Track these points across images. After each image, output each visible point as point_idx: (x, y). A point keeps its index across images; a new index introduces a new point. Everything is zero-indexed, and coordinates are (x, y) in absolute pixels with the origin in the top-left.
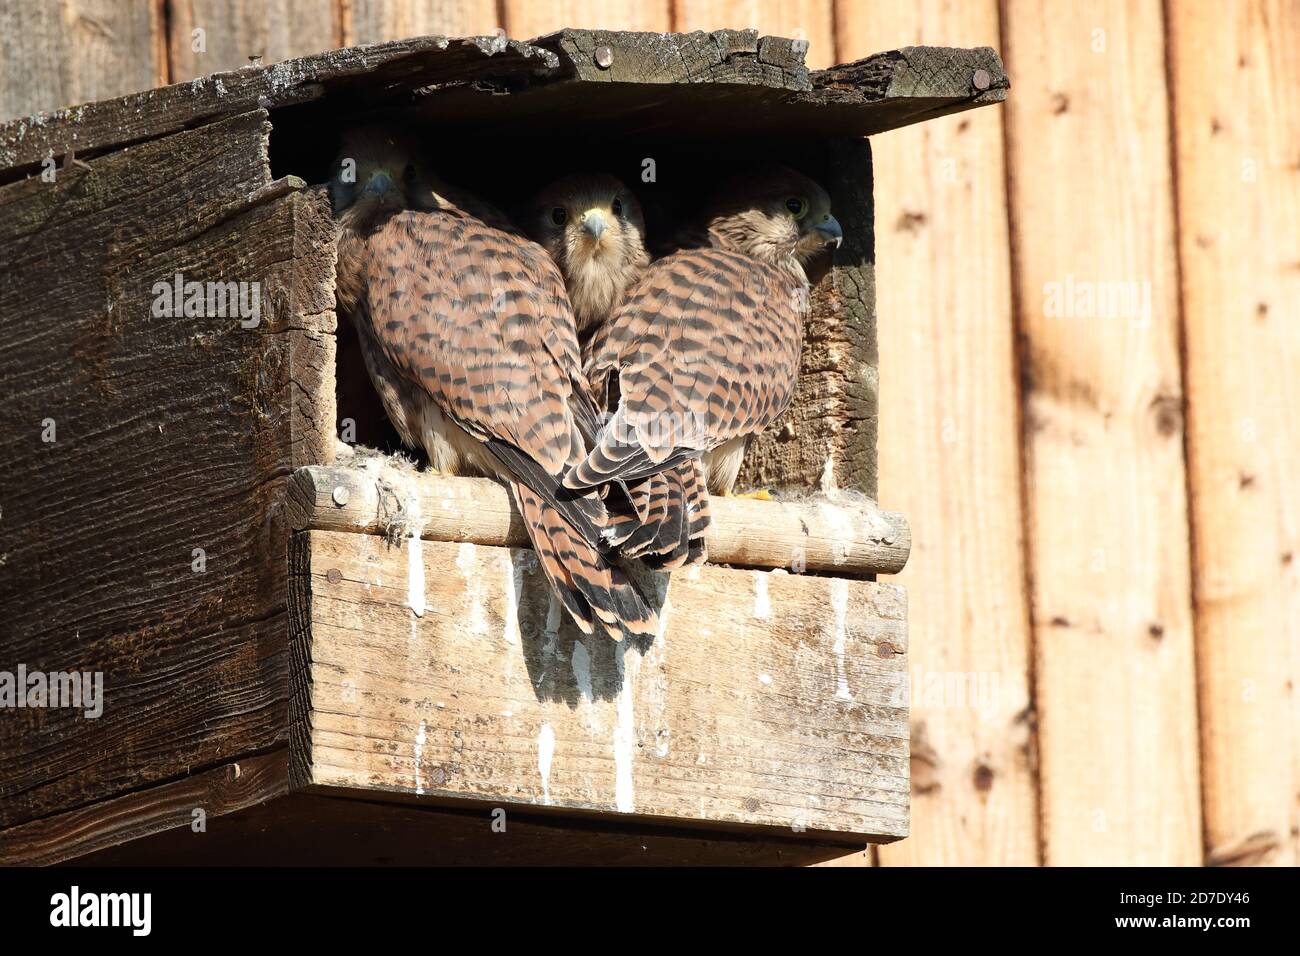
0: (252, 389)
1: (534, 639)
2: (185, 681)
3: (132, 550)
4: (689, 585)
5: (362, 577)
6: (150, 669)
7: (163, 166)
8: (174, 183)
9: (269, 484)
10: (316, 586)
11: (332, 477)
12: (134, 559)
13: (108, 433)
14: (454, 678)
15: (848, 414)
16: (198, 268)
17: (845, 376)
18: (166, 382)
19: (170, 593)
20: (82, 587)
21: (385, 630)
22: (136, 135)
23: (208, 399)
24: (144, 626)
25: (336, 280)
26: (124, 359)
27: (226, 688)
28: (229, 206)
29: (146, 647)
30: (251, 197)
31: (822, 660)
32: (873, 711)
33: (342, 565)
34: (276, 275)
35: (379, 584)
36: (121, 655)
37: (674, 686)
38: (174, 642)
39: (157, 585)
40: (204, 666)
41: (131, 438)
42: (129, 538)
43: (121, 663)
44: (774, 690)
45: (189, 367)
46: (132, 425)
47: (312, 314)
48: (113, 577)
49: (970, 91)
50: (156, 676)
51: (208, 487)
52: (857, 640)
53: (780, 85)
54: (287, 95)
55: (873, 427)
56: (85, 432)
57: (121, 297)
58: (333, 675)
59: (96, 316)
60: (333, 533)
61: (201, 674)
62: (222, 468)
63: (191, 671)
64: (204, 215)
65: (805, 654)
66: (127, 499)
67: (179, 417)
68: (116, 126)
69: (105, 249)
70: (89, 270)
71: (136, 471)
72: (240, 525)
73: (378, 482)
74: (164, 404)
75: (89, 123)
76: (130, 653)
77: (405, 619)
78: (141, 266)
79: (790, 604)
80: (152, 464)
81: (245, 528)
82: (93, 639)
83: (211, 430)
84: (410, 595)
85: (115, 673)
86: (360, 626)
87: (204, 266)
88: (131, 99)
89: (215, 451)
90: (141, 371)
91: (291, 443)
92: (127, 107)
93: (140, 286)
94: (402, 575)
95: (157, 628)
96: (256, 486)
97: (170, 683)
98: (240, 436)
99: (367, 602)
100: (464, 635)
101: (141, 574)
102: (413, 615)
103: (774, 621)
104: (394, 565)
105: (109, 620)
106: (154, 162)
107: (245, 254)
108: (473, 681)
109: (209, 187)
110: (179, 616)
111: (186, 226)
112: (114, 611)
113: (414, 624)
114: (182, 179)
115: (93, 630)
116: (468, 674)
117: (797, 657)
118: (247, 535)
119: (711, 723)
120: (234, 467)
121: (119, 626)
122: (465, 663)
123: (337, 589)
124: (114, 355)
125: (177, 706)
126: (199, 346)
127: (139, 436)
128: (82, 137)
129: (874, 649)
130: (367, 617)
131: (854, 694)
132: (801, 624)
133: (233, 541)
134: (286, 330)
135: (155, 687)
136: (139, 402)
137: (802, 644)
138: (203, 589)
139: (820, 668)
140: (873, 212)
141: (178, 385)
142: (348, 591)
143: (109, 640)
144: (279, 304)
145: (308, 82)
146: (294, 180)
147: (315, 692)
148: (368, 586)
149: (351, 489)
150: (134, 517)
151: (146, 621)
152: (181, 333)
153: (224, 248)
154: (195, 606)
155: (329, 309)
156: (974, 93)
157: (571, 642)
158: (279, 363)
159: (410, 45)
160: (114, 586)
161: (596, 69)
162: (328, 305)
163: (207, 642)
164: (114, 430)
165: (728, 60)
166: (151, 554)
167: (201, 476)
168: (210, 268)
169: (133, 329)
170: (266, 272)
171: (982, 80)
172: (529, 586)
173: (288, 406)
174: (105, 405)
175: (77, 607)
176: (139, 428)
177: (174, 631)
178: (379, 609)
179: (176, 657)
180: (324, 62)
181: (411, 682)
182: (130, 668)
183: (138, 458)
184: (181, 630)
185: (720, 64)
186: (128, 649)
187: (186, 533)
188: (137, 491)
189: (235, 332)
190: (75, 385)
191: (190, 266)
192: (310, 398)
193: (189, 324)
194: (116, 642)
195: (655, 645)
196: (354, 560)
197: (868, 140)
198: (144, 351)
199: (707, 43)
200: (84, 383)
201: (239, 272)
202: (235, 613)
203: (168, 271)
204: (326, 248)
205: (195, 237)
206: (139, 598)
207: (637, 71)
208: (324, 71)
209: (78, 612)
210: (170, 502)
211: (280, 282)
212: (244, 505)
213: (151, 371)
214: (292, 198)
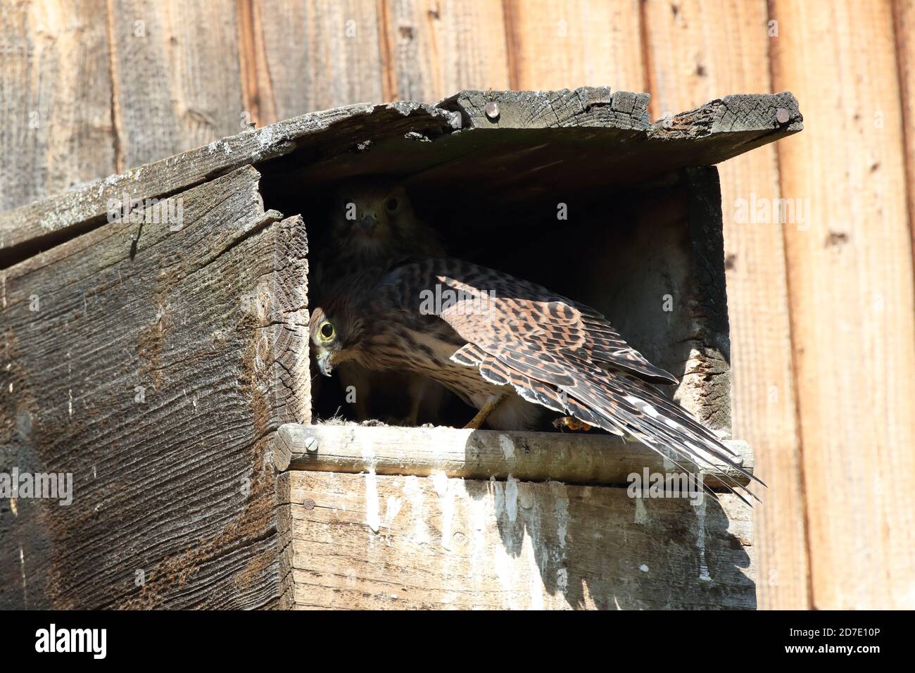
0: (251, 369)
1: (465, 545)
2: (216, 588)
3: (179, 494)
4: (583, 501)
5: (330, 504)
6: (195, 580)
7: (192, 210)
8: (199, 221)
9: (265, 438)
10: (296, 512)
11: (305, 431)
12: (181, 500)
13: (161, 409)
14: (404, 576)
15: (707, 370)
16: (216, 283)
17: (704, 343)
18: (197, 368)
19: (204, 523)
20: (149, 524)
21: (349, 542)
22: (175, 187)
23: (224, 379)
24: (189, 549)
25: (308, 286)
26: (170, 354)
27: (241, 592)
28: (234, 236)
29: (190, 566)
30: (247, 228)
31: (688, 553)
32: (728, 589)
33: (315, 496)
34: (265, 284)
35: (344, 508)
36: (175, 572)
37: (573, 576)
38: (208, 560)
39: (197, 518)
40: (228, 576)
41: (177, 411)
42: (177, 485)
43: (177, 578)
44: (651, 576)
45: (211, 356)
46: (178, 401)
47: (290, 311)
48: (168, 515)
49: (775, 124)
50: (197, 586)
51: (225, 444)
52: (714, 537)
53: (628, 127)
54: (271, 151)
55: (726, 379)
56: (148, 408)
57: (167, 308)
58: (310, 578)
59: (152, 324)
60: (307, 472)
61: (225, 583)
62: (235, 429)
63: (220, 580)
64: (220, 243)
65: (674, 548)
66: (175, 456)
67: (206, 393)
68: (160, 182)
69: (157, 274)
70: (147, 289)
71: (180, 435)
72: (247, 471)
74: (197, 384)
75: (144, 181)
76: (180, 570)
77: (365, 534)
78: (181, 284)
79: (662, 513)
80: (190, 430)
81: (250, 472)
82: (158, 561)
83: (226, 401)
84: (368, 516)
85: (172, 586)
86: (330, 540)
87: (220, 281)
88: (170, 161)
89: (229, 417)
90: (181, 361)
91: (276, 407)
92: (168, 167)
93: (179, 299)
94: (361, 502)
95: (196, 550)
96: (256, 441)
97: (206, 591)
98: (244, 404)
99: (335, 523)
100: (410, 544)
101: (185, 511)
102: (370, 531)
103: (650, 525)
104: (355, 495)
105: (166, 547)
106: (187, 206)
107: (245, 270)
108: (418, 580)
109: (221, 223)
110: (211, 540)
111: (208, 252)
112: (169, 541)
113: (372, 537)
114: (203, 218)
115: (157, 555)
116: (414, 573)
117: (669, 552)
118: (252, 477)
119: (604, 602)
120: (241, 427)
121: (173, 551)
122: (412, 565)
123: (311, 514)
124: (164, 351)
126: (216, 341)
127: (182, 409)
128: (140, 191)
129: (727, 543)
130: (335, 534)
131: (713, 576)
132: (671, 527)
134: (271, 324)
135: (197, 595)
136: (180, 384)
137: (672, 542)
138: (225, 519)
139: (686, 558)
140: (721, 221)
141: (205, 369)
142: (319, 514)
143: (167, 562)
144: (266, 305)
145: (283, 140)
146: (273, 213)
147: (296, 590)
148: (335, 511)
149: (319, 439)
150: (180, 469)
151: (190, 546)
152: (205, 332)
153: (231, 266)
154: (220, 532)
155: (302, 308)
156: (778, 126)
157: (493, 546)
158: (267, 349)
159: (348, 110)
160: (169, 522)
161: (486, 119)
162: (302, 304)
163: (228, 559)
164: (166, 406)
165: (588, 109)
166: (191, 496)
167: (221, 436)
168: (223, 282)
169: (176, 331)
170: (258, 282)
171: (783, 116)
172: (460, 506)
173: (274, 380)
174: (159, 388)
175: (146, 538)
176: (181, 404)
177: (208, 552)
178: (345, 528)
179: (210, 571)
180: (293, 125)
181: (371, 580)
182: (180, 582)
183: (181, 425)
184: (212, 551)
185: (582, 113)
186: (179, 567)
187: (213, 479)
188: (181, 450)
189: (239, 328)
190: (140, 375)
191: (210, 282)
192: (290, 374)
193: (210, 324)
194: (171, 563)
195: (559, 547)
196: (324, 492)
197: (716, 167)
198: (183, 346)
199: (571, 97)
200: (147, 373)
201: (240, 284)
202: (245, 535)
203: (197, 286)
204: (300, 262)
205: (213, 260)
206: (186, 529)
207: (518, 119)
208: (294, 132)
209: (147, 542)
210: (202, 457)
211: (266, 289)
212: (249, 455)
213: (187, 362)
214: (274, 227)
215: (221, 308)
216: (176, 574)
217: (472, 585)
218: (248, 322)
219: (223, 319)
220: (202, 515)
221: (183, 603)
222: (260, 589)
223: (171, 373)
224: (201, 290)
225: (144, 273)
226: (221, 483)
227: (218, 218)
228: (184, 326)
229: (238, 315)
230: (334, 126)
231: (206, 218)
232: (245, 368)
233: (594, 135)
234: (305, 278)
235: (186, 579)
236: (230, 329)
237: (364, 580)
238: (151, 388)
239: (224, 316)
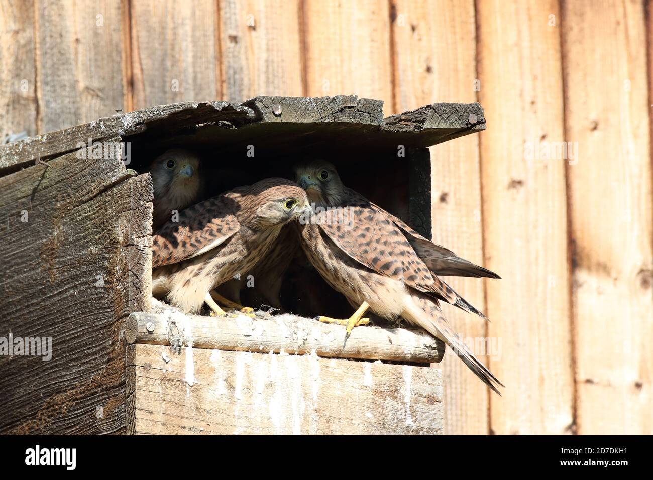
0: (113, 274)
1: (250, 397)
2: (86, 417)
3: (64, 353)
4: (330, 369)
5: (162, 367)
6: (72, 411)
7: (79, 164)
8: (83, 172)
9: (120, 321)
10: (139, 371)
11: (146, 318)
12: (65, 357)
13: (55, 295)
14: (208, 416)
16: (92, 215)
18: (78, 270)
19: (80, 374)
20: (44, 371)
21: (173, 393)
22: (68, 149)
24: (69, 390)
25: (153, 221)
26: (61, 259)
27: (101, 421)
28: (105, 184)
29: (69, 401)
30: (113, 180)
31: (399, 406)
32: (425, 430)
33: (151, 361)
34: (124, 218)
35: (170, 370)
36: (59, 404)
37: (322, 419)
38: (81, 398)
39: (74, 370)
40: (93, 410)
41: (64, 298)
42: (63, 347)
43: (60, 408)
44: (373, 420)
45: (88, 263)
46: (65, 291)
47: (140, 237)
48: (57, 366)
49: (467, 124)
50: (73, 415)
51: (95, 322)
52: (416, 396)
53: (368, 123)
54: (131, 129)
56: (46, 294)
57: (61, 229)
58: (147, 415)
59: (50, 238)
60: (147, 345)
61: (92, 414)
62: (102, 313)
63: (88, 412)
64: (95, 189)
65: (390, 403)
66: (62, 327)
67: (84, 287)
68: (59, 144)
69: (55, 205)
70: (48, 215)
71: (66, 314)
72: (108, 341)
73: (168, 320)
74: (78, 281)
75: (49, 143)
76: (63, 403)
77: (184, 387)
78: (70, 213)
79: (383, 378)
80: (73, 311)
81: (110, 342)
82: (49, 396)
83: (97, 294)
84: (186, 375)
85: (57, 413)
86: (161, 391)
87: (95, 213)
88: (66, 131)
89: (98, 305)
90: (68, 265)
91: (128, 301)
92: (64, 135)
93: (68, 223)
94: (182, 366)
95: (74, 391)
96: (115, 322)
97: (79, 418)
98: (108, 297)
99: (164, 379)
100: (214, 395)
101: (68, 365)
102: (187, 385)
103: (374, 387)
104: (179, 361)
105: (54, 387)
106: (75, 162)
107: (111, 208)
108: (218, 418)
109: (97, 175)
110: (83, 385)
111: (88, 193)
112: (56, 383)
113: (188, 390)
114: (86, 170)
115: (48, 392)
116: (216, 414)
117: (386, 404)
118: (111, 345)
120: (105, 312)
121: (58, 390)
122: (214, 409)
123: (149, 373)
124: (57, 257)
125: (82, 430)
126: (92, 253)
127: (67, 297)
128: (46, 149)
129: (425, 400)
130: (164, 387)
131: (415, 422)
132: (388, 388)
133: (106, 348)
134: (127, 246)
135: (73, 420)
136: (67, 280)
137: (388, 398)
138: (93, 372)
139: (397, 410)
141: (83, 272)
142: (154, 374)
143: (55, 397)
144: (125, 233)
145: (139, 123)
146: (131, 171)
147: (137, 423)
148: (165, 371)
149: (156, 323)
150: (65, 337)
151: (70, 388)
152: (85, 247)
153: (103, 204)
154: (89, 380)
155: (148, 235)
156: (469, 126)
157: (269, 398)
158: (124, 262)
159: (181, 106)
160: (57, 370)
161: (273, 116)
162: (148, 233)
163: (94, 398)
164: (57, 294)
165: (342, 110)
166: (72, 355)
167: (92, 317)
168: (97, 214)
169: (65, 245)
170: (119, 217)
171: (473, 119)
172: (247, 370)
173: (128, 282)
174: (54, 281)
175: (42, 380)
176: (67, 293)
177: (81, 393)
178: (171, 382)
179: (82, 405)
180: (145, 114)
181: (187, 418)
182: (63, 411)
183: (67, 308)
184: (84, 392)
185: (337, 112)
186: (62, 401)
187: (86, 345)
188: (66, 324)
189: (107, 246)
190: (42, 272)
191: (89, 214)
192: (138, 279)
193: (88, 242)
194: (58, 398)
195: (312, 399)
196: (157, 359)
197: (428, 149)
198: (70, 255)
199: (331, 102)
200: (45, 271)
201: (108, 217)
202: (105, 384)
203: (80, 216)
204: (148, 205)
205: (91, 199)
206: (67, 377)
207: (294, 116)
208: (146, 118)
209: (42, 383)
210: (80, 329)
211: (125, 221)
212: (110, 331)
213: (72, 265)
214: (130, 180)
215: (95, 232)
216: (60, 406)
217: (254, 423)
218: (112, 243)
219: (96, 240)
220: (78, 368)
221: (64, 425)
222: (114, 420)
223: (62, 272)
224: (83, 219)
225: (47, 204)
226: (91, 348)
227: (95, 171)
228: (70, 241)
229: (106, 237)
230: (172, 116)
231: (87, 171)
232: (109, 272)
233: (346, 127)
234: (151, 215)
235: (66, 409)
236: (101, 246)
237: (182, 417)
238: (49, 281)
239: (97, 237)
